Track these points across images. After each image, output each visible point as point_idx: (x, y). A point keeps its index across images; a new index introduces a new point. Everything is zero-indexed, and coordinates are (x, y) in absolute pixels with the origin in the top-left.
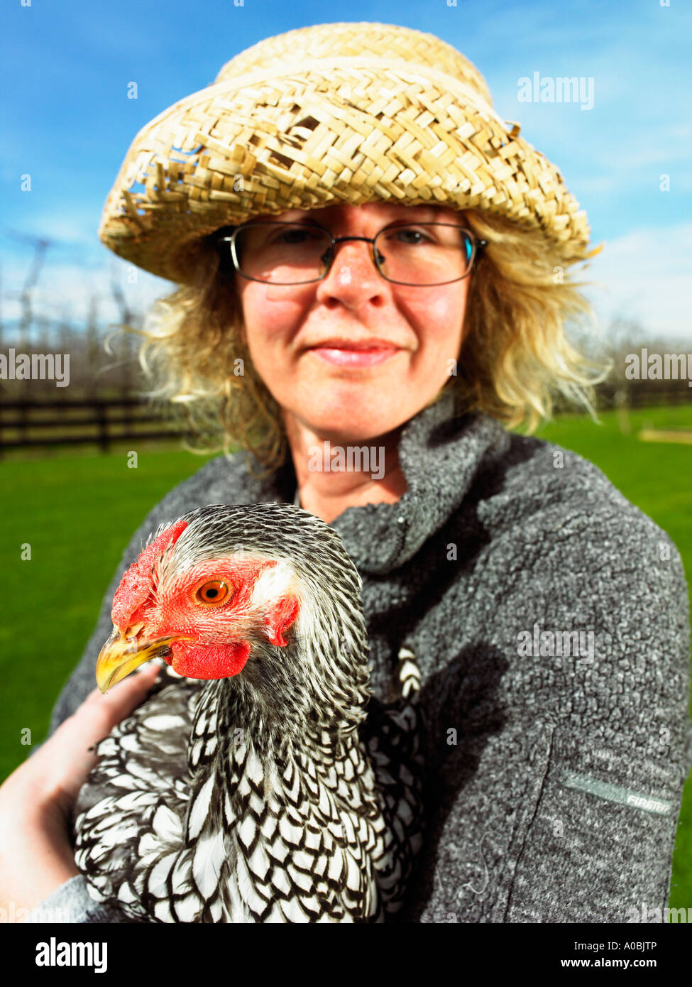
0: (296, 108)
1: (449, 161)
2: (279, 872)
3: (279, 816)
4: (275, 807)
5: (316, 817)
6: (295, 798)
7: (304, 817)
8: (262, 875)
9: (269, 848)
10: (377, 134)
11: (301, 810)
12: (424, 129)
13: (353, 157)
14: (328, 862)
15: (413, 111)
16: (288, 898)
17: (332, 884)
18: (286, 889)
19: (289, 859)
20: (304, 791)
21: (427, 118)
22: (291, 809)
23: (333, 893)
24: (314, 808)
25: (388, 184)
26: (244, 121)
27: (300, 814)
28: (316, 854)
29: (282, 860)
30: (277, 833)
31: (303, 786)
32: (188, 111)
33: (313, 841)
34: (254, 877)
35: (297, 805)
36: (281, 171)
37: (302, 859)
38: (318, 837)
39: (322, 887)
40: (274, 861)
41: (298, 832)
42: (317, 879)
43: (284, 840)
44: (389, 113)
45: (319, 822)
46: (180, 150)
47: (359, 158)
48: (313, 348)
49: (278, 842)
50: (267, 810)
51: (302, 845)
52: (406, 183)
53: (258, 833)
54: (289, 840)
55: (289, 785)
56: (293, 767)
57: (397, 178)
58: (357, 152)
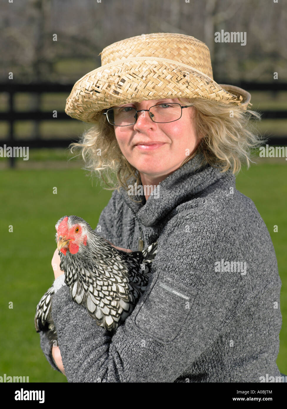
0: (119, 76)
1: (164, 87)
2: (100, 293)
3: (96, 281)
4: (94, 279)
5: (105, 278)
6: (98, 275)
7: (102, 279)
8: (97, 295)
9: (96, 289)
10: (141, 83)
11: (101, 277)
12: (156, 79)
13: (135, 90)
14: (111, 288)
15: (152, 74)
16: (104, 298)
17: (114, 292)
18: (103, 296)
19: (102, 289)
20: (100, 273)
21: (156, 75)
22: (98, 278)
23: (115, 294)
24: (104, 276)
25: (146, 96)
26: (105, 81)
27: (101, 278)
28: (108, 286)
29: (100, 290)
30: (97, 284)
31: (99, 272)
32: (90, 77)
33: (106, 283)
34: (95, 296)
35: (99, 277)
36: (116, 96)
37: (105, 288)
38: (107, 282)
39: (112, 293)
40: (98, 291)
41: (102, 282)
42: (109, 292)
43: (99, 285)
44: (145, 75)
45: (106, 279)
46: (88, 90)
47: (137, 90)
48: (136, 145)
49: (98, 286)
50: (93, 281)
51: (104, 285)
52: (151, 96)
53: (93, 287)
54: (100, 285)
55: (95, 273)
56: (94, 269)
57: (148, 94)
58: (136, 88)
